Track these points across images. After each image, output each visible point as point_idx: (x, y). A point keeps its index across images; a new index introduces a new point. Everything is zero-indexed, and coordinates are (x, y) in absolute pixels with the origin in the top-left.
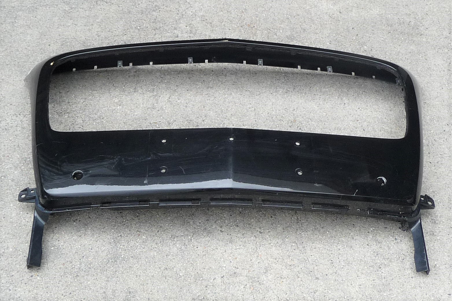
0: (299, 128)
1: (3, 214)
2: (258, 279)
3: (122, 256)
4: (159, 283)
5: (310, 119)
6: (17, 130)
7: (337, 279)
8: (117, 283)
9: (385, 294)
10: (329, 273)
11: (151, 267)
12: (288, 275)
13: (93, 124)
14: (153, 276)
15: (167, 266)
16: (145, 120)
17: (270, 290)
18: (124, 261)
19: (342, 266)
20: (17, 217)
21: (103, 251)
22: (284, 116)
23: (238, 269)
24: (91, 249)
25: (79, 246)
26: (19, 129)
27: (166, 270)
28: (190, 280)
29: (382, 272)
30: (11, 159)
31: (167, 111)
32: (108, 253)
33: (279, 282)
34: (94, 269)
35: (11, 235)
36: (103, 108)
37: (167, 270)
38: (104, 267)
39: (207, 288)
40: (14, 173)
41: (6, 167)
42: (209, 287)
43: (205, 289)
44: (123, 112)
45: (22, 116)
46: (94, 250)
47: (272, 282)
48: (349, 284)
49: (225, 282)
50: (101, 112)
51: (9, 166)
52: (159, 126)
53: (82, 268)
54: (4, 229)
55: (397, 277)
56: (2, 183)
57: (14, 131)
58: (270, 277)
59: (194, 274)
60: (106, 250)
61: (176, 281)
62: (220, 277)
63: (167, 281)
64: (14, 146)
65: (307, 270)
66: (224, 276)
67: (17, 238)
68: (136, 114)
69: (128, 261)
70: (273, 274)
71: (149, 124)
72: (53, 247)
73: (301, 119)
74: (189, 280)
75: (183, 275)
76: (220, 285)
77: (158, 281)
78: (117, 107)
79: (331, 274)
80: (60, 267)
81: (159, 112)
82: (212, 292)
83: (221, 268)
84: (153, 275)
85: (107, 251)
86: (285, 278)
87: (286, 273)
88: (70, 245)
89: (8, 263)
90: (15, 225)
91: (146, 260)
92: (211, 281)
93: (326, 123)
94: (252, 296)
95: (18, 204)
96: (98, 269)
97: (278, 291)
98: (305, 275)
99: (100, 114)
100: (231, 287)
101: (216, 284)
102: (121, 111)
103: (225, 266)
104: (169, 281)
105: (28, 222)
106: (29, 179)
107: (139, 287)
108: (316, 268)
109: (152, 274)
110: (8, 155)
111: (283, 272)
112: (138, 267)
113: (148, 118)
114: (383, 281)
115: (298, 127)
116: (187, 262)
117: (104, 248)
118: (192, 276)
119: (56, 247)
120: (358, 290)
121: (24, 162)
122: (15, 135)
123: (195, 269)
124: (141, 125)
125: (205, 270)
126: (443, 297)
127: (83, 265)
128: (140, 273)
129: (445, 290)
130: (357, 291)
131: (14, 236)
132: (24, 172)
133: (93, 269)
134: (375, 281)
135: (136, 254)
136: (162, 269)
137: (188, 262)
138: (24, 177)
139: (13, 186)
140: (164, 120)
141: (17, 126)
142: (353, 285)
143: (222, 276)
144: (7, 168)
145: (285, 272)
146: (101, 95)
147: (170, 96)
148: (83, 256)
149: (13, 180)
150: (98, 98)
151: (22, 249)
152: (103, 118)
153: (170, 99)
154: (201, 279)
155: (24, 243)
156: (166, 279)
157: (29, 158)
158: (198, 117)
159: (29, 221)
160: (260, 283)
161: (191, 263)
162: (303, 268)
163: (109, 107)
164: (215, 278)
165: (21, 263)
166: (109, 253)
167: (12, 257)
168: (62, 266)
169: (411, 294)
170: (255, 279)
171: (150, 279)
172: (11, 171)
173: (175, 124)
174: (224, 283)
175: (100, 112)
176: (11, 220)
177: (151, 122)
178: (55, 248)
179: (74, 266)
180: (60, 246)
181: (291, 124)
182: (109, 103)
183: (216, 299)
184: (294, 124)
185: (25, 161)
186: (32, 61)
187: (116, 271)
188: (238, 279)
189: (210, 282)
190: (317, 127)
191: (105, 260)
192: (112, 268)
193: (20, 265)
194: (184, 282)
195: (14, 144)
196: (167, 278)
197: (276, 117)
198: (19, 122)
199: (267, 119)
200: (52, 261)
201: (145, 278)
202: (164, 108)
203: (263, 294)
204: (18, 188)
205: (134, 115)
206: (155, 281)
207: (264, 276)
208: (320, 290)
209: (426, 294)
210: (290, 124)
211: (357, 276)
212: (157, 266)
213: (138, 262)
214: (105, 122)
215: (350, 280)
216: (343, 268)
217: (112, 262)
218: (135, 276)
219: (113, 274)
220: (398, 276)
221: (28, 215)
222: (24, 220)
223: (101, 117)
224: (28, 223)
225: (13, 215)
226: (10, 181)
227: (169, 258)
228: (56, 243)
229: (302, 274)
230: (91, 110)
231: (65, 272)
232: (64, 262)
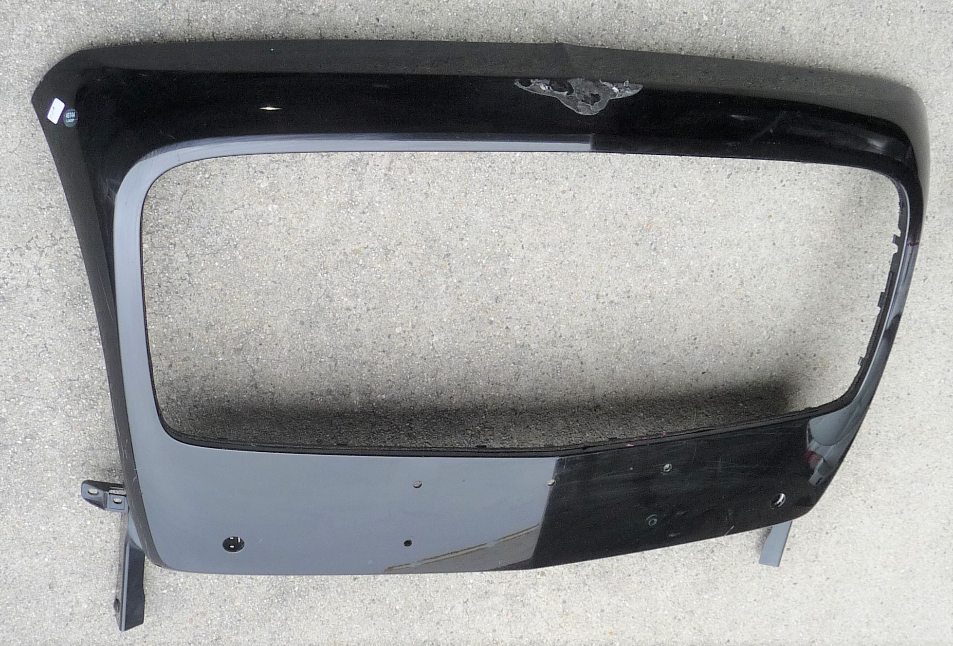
0: (653, 246)
1: (51, 530)
2: (522, 597)
3: (296, 589)
4: (360, 628)
5: (680, 219)
6: (31, 299)
7: (643, 580)
8: (289, 641)
9: (706, 597)
10: (633, 572)
11: (348, 601)
12: (570, 583)
13: (214, 266)
14: (350, 618)
15: (376, 595)
16: (333, 244)
17: (537, 614)
18: (300, 596)
19: (656, 557)
20: (82, 534)
21: (260, 584)
22: (629, 213)
23: (493, 585)
24: (239, 583)
25: (216, 581)
26: (36, 294)
27: (372, 604)
28: (413, 615)
29: (713, 560)
30: (36, 388)
31: (382, 213)
32: (271, 586)
33: (553, 598)
34: (248, 621)
35: (78, 575)
36: (232, 212)
37: (375, 603)
38: (265, 614)
39: (439, 626)
40: (51, 424)
41: (30, 412)
42: (441, 623)
43: (436, 628)
44: (282, 223)
45: (34, 251)
46: (243, 585)
47: (543, 599)
48: (659, 587)
49: (468, 611)
50: (230, 226)
51: (35, 407)
52: (364, 261)
53: (225, 622)
54: (60, 564)
55: (732, 564)
56: (30, 454)
57: (26, 304)
58: (541, 590)
59: (419, 603)
60: (265, 582)
61: (389, 621)
62: (462, 603)
63: (374, 624)
64: (36, 346)
65: (601, 569)
66: (468, 600)
67: (92, 580)
68: (311, 226)
69: (307, 597)
70: (547, 585)
71: (343, 257)
72: (166, 588)
73: (662, 220)
74: (411, 616)
75: (402, 609)
76: (461, 616)
77: (359, 626)
78: (267, 205)
79: (636, 573)
80: (184, 626)
81: (364, 217)
82: (446, 631)
83: (465, 587)
84: (351, 616)
85: (268, 583)
86: (564, 589)
87: (568, 579)
88: (198, 580)
89: (85, 633)
90: (83, 552)
91: (339, 590)
92: (447, 613)
93: (708, 229)
94: (509, 628)
95: (78, 504)
96: (254, 619)
97: (549, 614)
98: (597, 581)
99: (227, 232)
100: (478, 617)
101: (454, 616)
102: (277, 219)
103: (471, 581)
104: (377, 623)
105: (106, 542)
106: (88, 438)
107: (326, 642)
108: (616, 564)
109: (349, 615)
110: (26, 375)
111: (563, 578)
112: (324, 606)
113: (339, 237)
114: (710, 575)
115: (652, 244)
116: (408, 584)
117: (262, 578)
118: (416, 607)
119: (172, 589)
120: (669, 595)
121: (69, 391)
122: (31, 315)
123: (422, 595)
124: (324, 262)
125: (439, 594)
126: (785, 589)
127: (227, 616)
128: (329, 616)
129: (792, 577)
130: (667, 597)
131: (85, 575)
132: (74, 419)
133: (245, 622)
134: (699, 576)
135: (322, 581)
136: (366, 602)
137: (411, 583)
138: (76, 435)
139: (58, 459)
140: (376, 242)
141: (28, 286)
142: (665, 587)
143: (465, 600)
144: (33, 414)
145: (566, 578)
146: (226, 169)
147: (392, 162)
148: (224, 598)
149: (53, 445)
150: (219, 179)
151: (107, 600)
152: (236, 246)
153: (392, 173)
154: (431, 611)
155: (107, 588)
156: (372, 619)
157: (78, 380)
158: (450, 229)
159: (108, 540)
160: (523, 603)
161: (416, 585)
162: (595, 568)
163: (246, 206)
164: (454, 607)
165: (110, 629)
166: (273, 586)
167: (91, 622)
168: (188, 625)
169: (743, 591)
170: (518, 598)
171: (346, 624)
172: (45, 421)
173: (400, 254)
174: (467, 613)
175: (228, 227)
176: (71, 542)
177: (348, 251)
178: (171, 591)
179: (211, 620)
180: (180, 585)
181: (640, 237)
182: (247, 194)
183: (452, 642)
184: (645, 234)
185: (70, 389)
186: (21, 38)
187: (286, 619)
188: (490, 602)
189: (445, 614)
190: (688, 242)
191: (265, 601)
192: (279, 614)
193: (109, 635)
194: (402, 621)
195: (36, 341)
196: (375, 617)
197: (614, 218)
198: (31, 271)
199: (594, 226)
200: (169, 617)
201: (337, 624)
202: (377, 205)
203: (526, 623)
204: (69, 465)
205: (307, 231)
206: (354, 627)
207: (532, 590)
208: (614, 602)
209: (764, 588)
210: (637, 238)
211: (675, 571)
212: (358, 599)
213: (324, 596)
214: (241, 257)
215: (662, 579)
216: (657, 559)
217: (278, 602)
218: (321, 623)
219: (282, 626)
220: (734, 563)
221: (103, 526)
222: (98, 540)
223: (231, 243)
224: (108, 544)
225: (73, 530)
226: (46, 447)
227: (377, 580)
228: (171, 580)
229: (593, 577)
230: (204, 222)
231: (195, 634)
232: (191, 615)
